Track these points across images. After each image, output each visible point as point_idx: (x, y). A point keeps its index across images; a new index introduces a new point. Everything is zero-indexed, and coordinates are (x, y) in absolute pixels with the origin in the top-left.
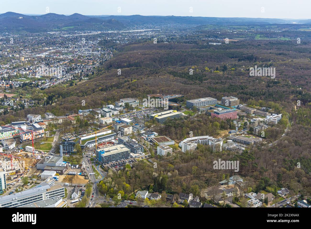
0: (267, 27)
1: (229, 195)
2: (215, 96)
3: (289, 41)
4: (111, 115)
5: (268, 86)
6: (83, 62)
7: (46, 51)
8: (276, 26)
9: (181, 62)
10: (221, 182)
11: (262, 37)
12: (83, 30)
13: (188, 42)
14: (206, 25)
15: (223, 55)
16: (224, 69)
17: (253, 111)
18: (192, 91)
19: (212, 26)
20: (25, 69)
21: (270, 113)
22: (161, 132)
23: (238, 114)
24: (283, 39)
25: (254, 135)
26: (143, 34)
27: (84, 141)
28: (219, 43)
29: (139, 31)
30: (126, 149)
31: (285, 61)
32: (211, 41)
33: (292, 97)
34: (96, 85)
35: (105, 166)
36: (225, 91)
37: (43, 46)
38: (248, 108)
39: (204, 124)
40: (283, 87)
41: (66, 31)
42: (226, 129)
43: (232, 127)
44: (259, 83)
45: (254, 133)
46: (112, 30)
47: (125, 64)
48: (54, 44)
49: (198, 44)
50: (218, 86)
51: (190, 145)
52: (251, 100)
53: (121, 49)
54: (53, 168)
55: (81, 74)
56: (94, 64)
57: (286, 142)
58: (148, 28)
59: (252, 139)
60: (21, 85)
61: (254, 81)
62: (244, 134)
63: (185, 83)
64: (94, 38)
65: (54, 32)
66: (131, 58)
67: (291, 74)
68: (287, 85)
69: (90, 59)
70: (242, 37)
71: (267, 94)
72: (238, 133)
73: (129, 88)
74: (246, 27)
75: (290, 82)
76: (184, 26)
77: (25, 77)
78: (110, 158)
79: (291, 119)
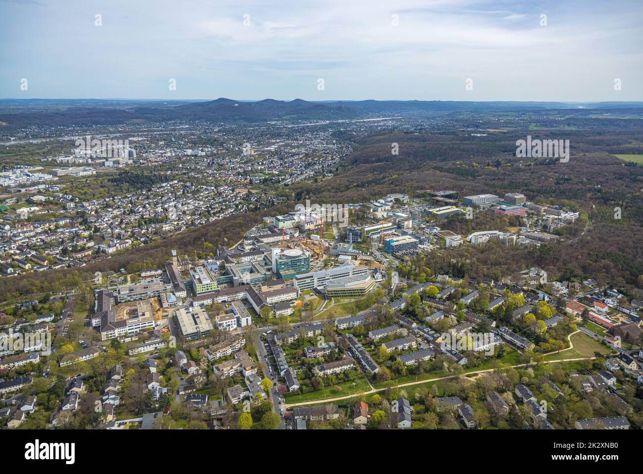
0: (543, 113)
1: (533, 282)
2: (495, 193)
3: (578, 131)
4: (383, 210)
5: (558, 183)
6: (320, 157)
7: (273, 144)
8: (556, 112)
9: (440, 156)
10: (522, 272)
11: (539, 126)
12: (307, 119)
13: (444, 133)
14: (460, 112)
15: (493, 148)
16: (498, 164)
17: (543, 209)
18: (466, 187)
19: (468, 113)
20: (258, 163)
21: (564, 211)
22: (443, 227)
23: (526, 212)
24: (567, 128)
25: (549, 233)
26: (382, 124)
27: (368, 232)
28: (484, 134)
29: (376, 119)
30: (414, 240)
31: (574, 155)
32: (473, 132)
33: (589, 195)
34: (348, 181)
35: (397, 254)
36: (505, 188)
37: (268, 139)
38: (537, 206)
39: (491, 219)
40: (576, 184)
41: (289, 120)
42: (515, 226)
43: (522, 224)
44: (546, 179)
45: (548, 230)
46: (342, 119)
47: (374, 159)
48: (279, 135)
49: (457, 135)
50: (496, 183)
51: (481, 238)
52: (539, 197)
53: (363, 142)
54: (347, 254)
55: (323, 170)
56: (333, 159)
57: (589, 238)
58: (385, 116)
59: (547, 236)
60: (262, 181)
61: (538, 177)
62: (536, 231)
63: (456, 179)
64: (324, 128)
65: (275, 122)
66: (380, 151)
67: (585, 170)
68: (581, 182)
69: (328, 153)
70: (511, 127)
71: (558, 191)
72: (529, 230)
73: (392, 183)
74: (514, 114)
75: (585, 179)
76: (431, 113)
77: (261, 173)
78: (401, 247)
79: (590, 218)
